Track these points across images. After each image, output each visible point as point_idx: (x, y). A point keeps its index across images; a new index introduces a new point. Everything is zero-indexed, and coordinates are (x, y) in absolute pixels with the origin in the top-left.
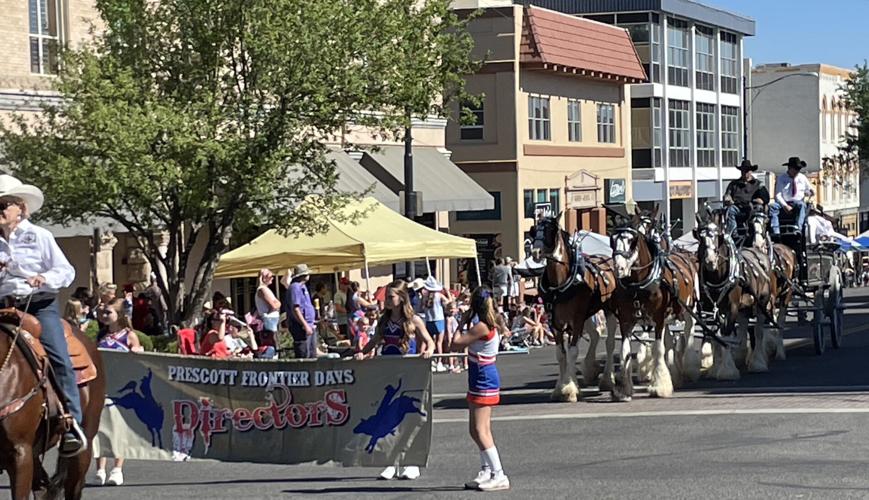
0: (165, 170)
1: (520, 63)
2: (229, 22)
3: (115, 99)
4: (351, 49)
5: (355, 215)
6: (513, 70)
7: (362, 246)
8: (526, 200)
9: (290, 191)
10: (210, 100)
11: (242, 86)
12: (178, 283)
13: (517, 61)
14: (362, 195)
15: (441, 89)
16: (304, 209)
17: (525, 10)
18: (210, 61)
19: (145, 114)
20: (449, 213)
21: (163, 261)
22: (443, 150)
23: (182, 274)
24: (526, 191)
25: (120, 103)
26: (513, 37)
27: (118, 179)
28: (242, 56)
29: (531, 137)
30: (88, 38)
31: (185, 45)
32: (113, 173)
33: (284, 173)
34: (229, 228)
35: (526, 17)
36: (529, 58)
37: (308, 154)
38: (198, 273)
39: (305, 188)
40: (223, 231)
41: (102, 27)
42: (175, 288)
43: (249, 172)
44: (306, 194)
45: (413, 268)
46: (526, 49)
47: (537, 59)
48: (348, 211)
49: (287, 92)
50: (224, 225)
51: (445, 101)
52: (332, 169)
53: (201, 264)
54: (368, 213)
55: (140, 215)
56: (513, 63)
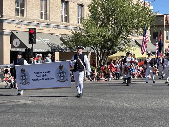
0: (100, 39)
1: (165, 26)
2: (112, 13)
3: (92, 26)
4: (134, 18)
5: (133, 49)
6: (163, 27)
7: (135, 55)
8: (165, 51)
9: (122, 44)
10: (108, 26)
11: (114, 25)
12: (102, 59)
13: (164, 25)
14: (135, 45)
15: (150, 26)
16: (124, 47)
17: (166, 16)
18: (109, 20)
19: (97, 29)
20: (151, 52)
21: (99, 56)
22: (150, 41)
23: (102, 58)
24: (165, 49)
25: (93, 27)
26: (164, 21)
27: (92, 40)
28: (114, 20)
29: (166, 39)
30: (88, 16)
31: (104, 17)
32: (91, 39)
33: (121, 41)
34: (111, 50)
35: (166, 17)
36: (167, 25)
37: (126, 37)
38: (105, 58)
39: (125, 44)
40: (110, 50)
41: (90, 14)
42: (101, 60)
43: (115, 40)
44: (125, 45)
45: (144, 59)
46: (166, 23)
47: (168, 25)
48: (132, 48)
49: (122, 25)
50: (110, 49)
51: (151, 28)
52: (130, 40)
53: (106, 56)
54: (136, 49)
55: (95, 47)
56: (163, 26)
